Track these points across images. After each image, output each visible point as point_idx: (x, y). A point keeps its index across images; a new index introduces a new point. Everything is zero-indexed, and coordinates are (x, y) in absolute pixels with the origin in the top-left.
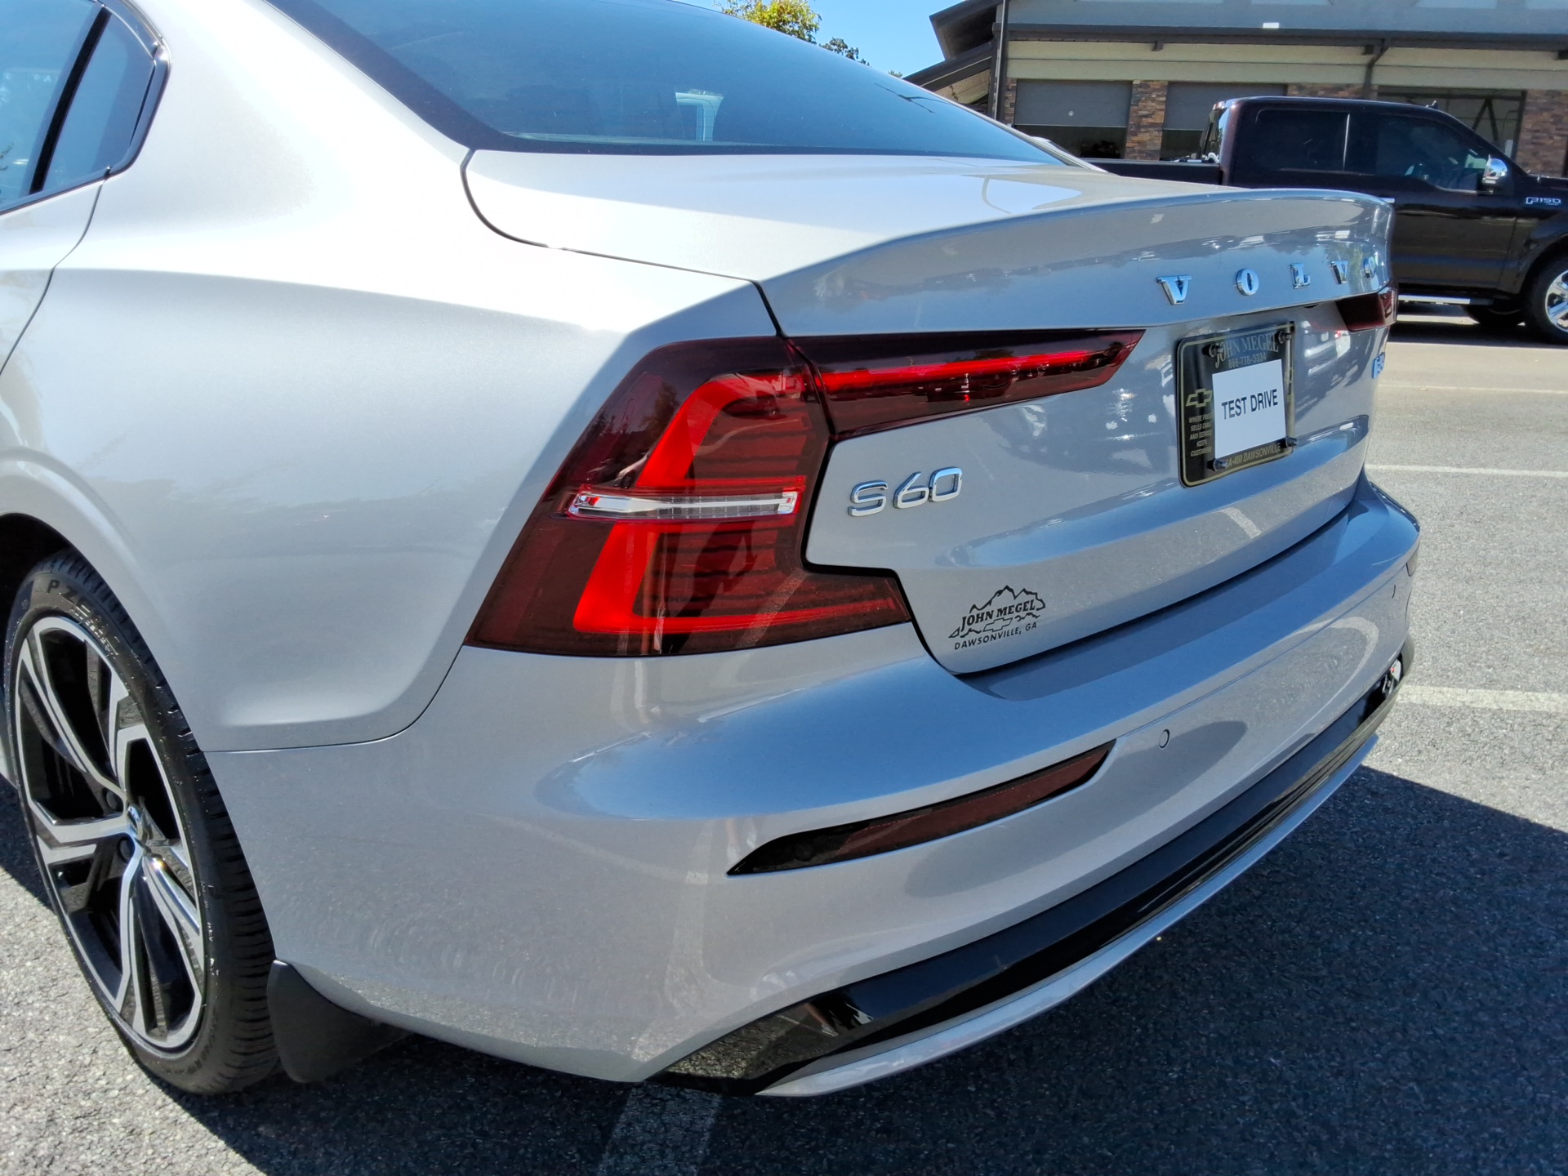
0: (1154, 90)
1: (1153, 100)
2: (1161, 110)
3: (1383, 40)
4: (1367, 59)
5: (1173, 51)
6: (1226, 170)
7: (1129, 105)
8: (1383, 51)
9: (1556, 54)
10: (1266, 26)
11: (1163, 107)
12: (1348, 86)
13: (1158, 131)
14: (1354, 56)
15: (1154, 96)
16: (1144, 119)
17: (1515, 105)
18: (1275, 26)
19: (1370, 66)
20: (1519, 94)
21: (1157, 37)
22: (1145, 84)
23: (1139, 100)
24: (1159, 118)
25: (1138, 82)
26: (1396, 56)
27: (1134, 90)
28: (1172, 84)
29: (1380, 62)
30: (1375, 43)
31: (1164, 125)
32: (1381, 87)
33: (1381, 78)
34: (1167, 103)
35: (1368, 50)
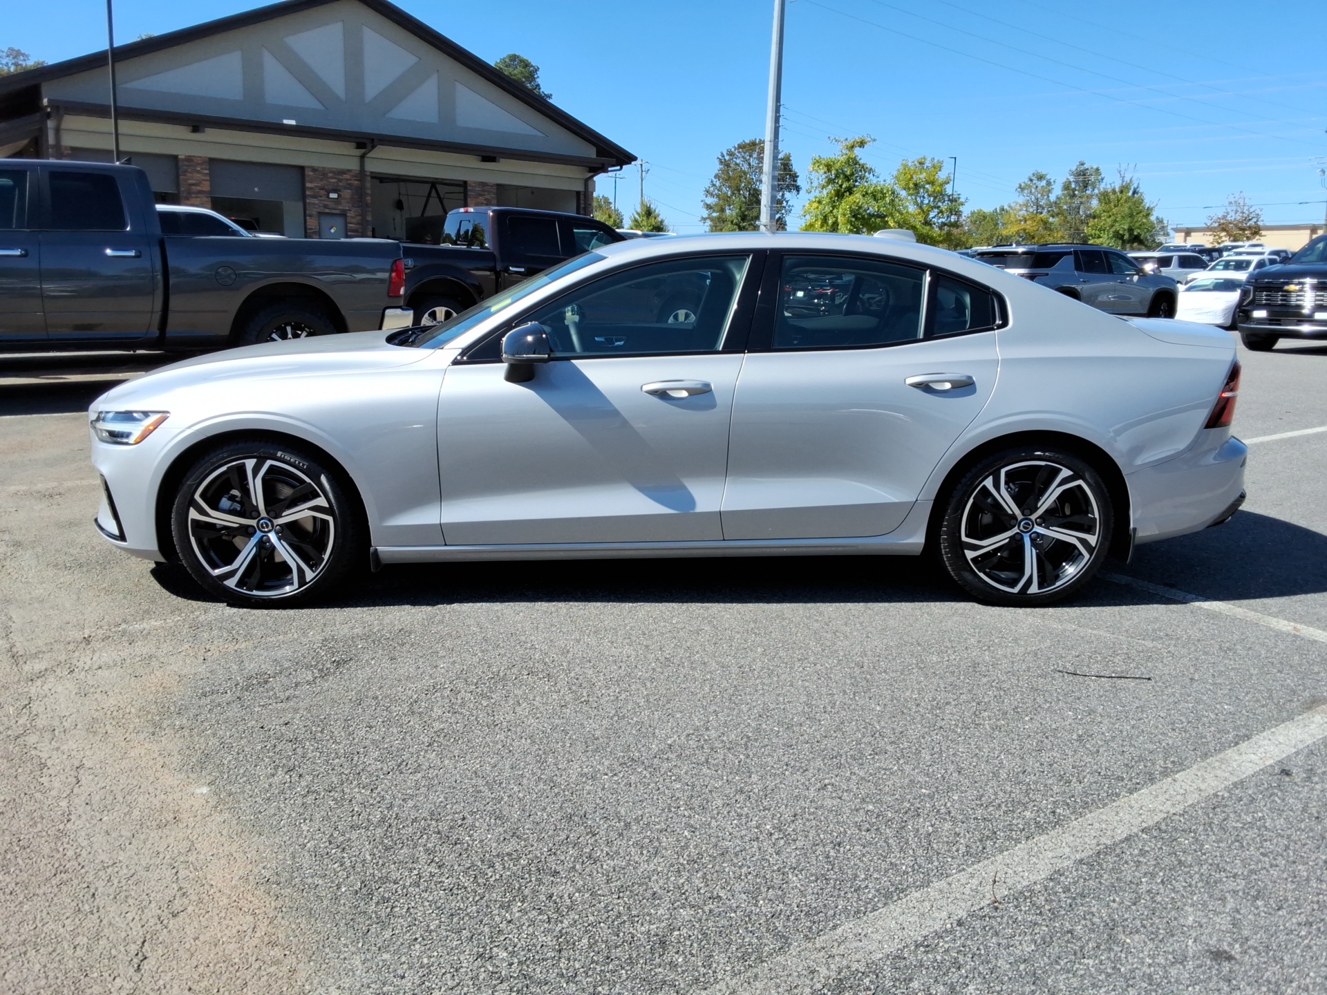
0: (198, 164)
1: (198, 172)
2: (206, 180)
3: (373, 140)
4: (360, 152)
5: (211, 134)
6: (496, 253)
7: (177, 176)
8: (373, 147)
9: (480, 158)
10: (286, 122)
11: (208, 178)
12: (350, 171)
13: (207, 197)
14: (348, 149)
15: (198, 169)
16: (193, 187)
17: (461, 189)
18: (293, 122)
19: (362, 157)
20: (462, 183)
21: (197, 123)
22: (189, 159)
23: (186, 171)
24: (206, 186)
25: (183, 157)
26: (381, 152)
27: (180, 163)
28: (212, 161)
29: (368, 155)
30: (365, 142)
31: (210, 192)
32: (371, 172)
33: (372, 166)
34: (210, 175)
35: (360, 146)
